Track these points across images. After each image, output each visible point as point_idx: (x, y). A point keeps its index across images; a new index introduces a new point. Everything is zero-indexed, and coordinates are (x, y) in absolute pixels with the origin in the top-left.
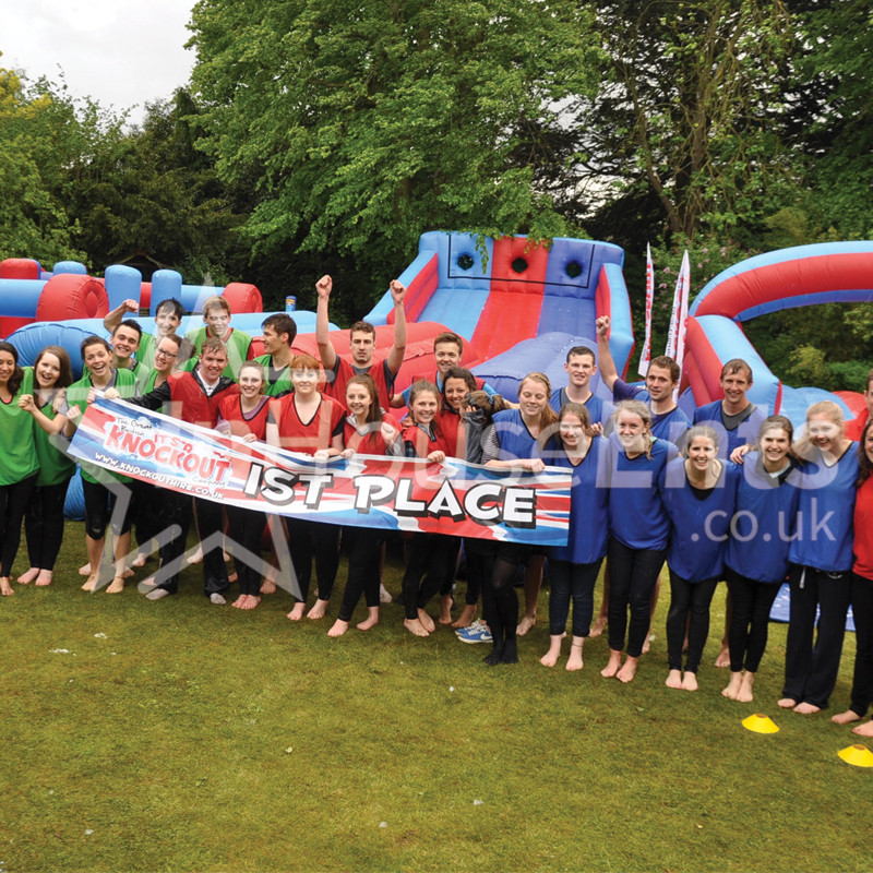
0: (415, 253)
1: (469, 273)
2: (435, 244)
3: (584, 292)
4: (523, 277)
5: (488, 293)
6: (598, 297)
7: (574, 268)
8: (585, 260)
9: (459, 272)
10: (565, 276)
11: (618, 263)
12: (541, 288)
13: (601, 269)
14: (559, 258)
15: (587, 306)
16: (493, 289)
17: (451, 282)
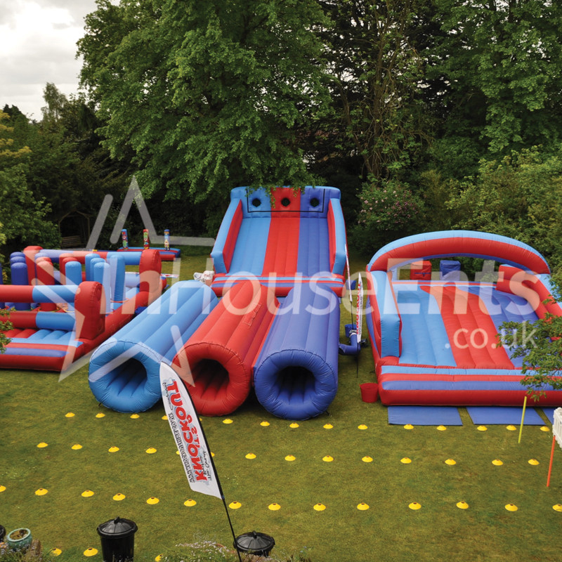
0: (229, 200)
1: (259, 208)
2: (239, 195)
3: (320, 215)
4: (288, 209)
5: (270, 219)
6: (328, 217)
7: (314, 201)
8: (321, 197)
9: (253, 208)
10: (310, 206)
11: (338, 198)
12: (299, 214)
13: (329, 202)
14: (306, 197)
15: (322, 221)
16: (272, 217)
17: (249, 215)
